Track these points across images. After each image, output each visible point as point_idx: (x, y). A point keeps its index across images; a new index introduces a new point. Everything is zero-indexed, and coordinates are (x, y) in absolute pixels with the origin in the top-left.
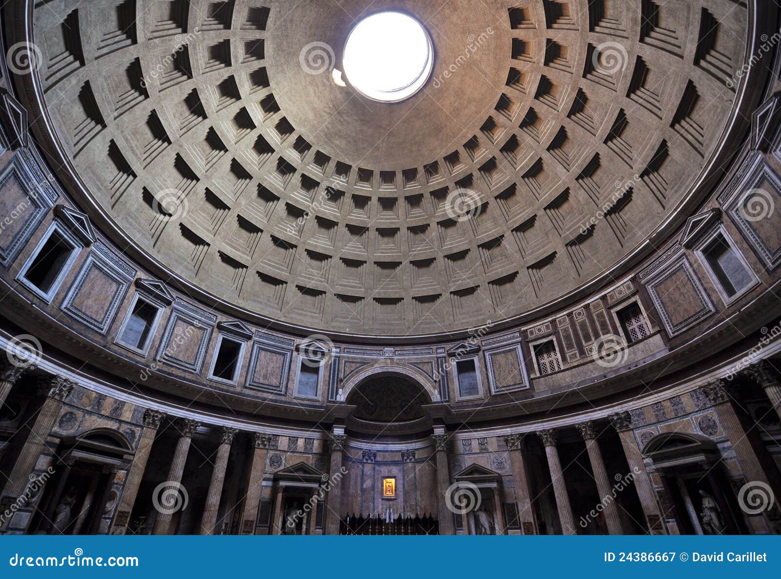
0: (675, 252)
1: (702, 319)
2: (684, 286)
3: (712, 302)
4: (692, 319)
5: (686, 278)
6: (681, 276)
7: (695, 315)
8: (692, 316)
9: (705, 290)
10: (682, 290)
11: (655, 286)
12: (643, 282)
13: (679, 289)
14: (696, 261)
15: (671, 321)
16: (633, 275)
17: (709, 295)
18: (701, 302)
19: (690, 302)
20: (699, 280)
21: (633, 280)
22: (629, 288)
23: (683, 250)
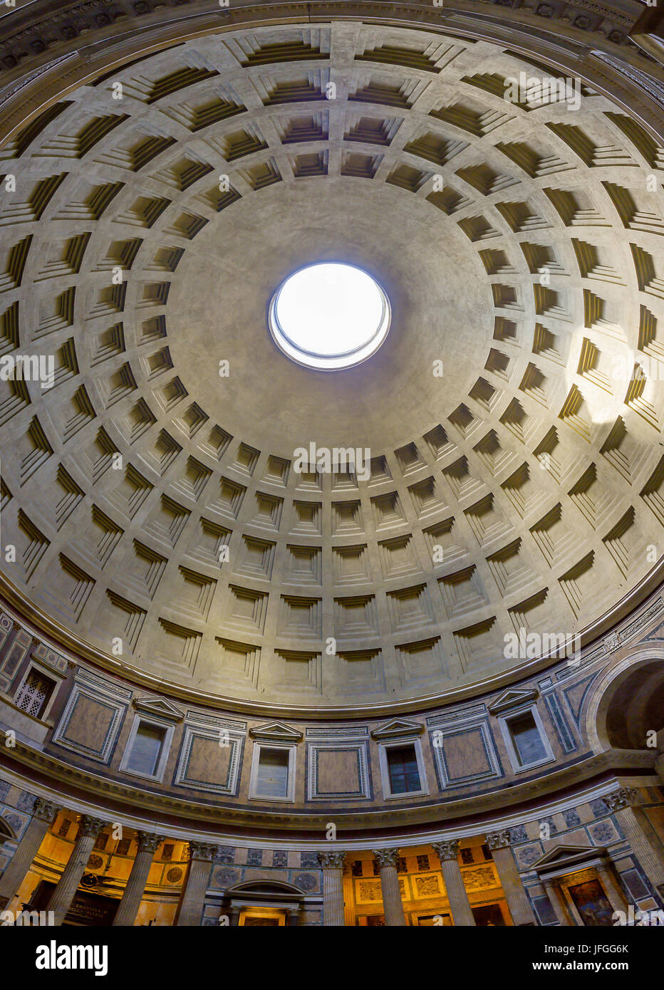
0: (121, 695)
1: (90, 756)
2: (102, 722)
3: (112, 756)
4: (84, 749)
5: (110, 720)
6: (108, 713)
7: (88, 748)
8: (85, 747)
9: (116, 744)
10: (98, 723)
11: (81, 694)
12: (77, 678)
13: (96, 719)
14: (131, 721)
15: (66, 731)
16: (75, 662)
17: (114, 750)
18: (103, 747)
19: (94, 737)
20: (119, 733)
21: (71, 665)
22: (61, 665)
23: (128, 702)
